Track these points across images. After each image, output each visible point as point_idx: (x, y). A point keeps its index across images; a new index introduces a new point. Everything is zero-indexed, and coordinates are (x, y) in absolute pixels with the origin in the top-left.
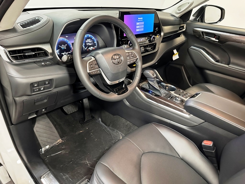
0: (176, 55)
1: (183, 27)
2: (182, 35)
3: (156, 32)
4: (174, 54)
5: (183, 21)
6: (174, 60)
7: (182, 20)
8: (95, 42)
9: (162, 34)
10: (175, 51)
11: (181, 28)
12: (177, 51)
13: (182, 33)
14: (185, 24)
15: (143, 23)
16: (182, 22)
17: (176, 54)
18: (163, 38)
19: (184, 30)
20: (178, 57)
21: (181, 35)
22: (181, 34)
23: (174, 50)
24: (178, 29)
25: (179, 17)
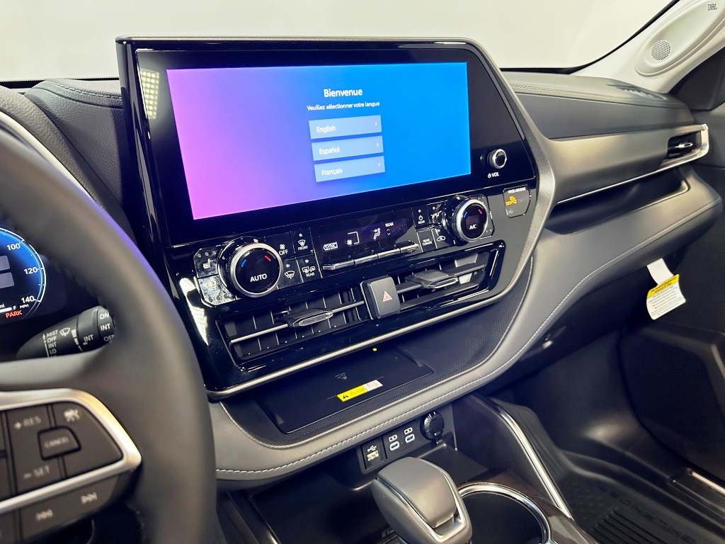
0: (668, 289)
1: (692, 138)
2: (691, 180)
3: (496, 174)
4: (653, 284)
5: (693, 111)
6: (654, 317)
7: (681, 104)
8: (30, 271)
9: (548, 185)
10: (659, 270)
11: (681, 146)
12: (673, 268)
13: (692, 171)
14: (705, 126)
15: (374, 123)
16: (684, 115)
17: (668, 283)
18: (557, 210)
19: (702, 152)
20: (683, 301)
21: (684, 184)
22: (688, 176)
23: (648, 266)
24: (664, 150)
25: (667, 91)
